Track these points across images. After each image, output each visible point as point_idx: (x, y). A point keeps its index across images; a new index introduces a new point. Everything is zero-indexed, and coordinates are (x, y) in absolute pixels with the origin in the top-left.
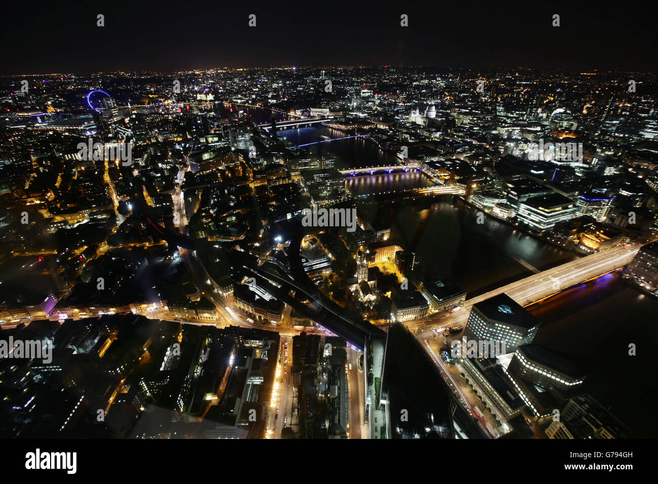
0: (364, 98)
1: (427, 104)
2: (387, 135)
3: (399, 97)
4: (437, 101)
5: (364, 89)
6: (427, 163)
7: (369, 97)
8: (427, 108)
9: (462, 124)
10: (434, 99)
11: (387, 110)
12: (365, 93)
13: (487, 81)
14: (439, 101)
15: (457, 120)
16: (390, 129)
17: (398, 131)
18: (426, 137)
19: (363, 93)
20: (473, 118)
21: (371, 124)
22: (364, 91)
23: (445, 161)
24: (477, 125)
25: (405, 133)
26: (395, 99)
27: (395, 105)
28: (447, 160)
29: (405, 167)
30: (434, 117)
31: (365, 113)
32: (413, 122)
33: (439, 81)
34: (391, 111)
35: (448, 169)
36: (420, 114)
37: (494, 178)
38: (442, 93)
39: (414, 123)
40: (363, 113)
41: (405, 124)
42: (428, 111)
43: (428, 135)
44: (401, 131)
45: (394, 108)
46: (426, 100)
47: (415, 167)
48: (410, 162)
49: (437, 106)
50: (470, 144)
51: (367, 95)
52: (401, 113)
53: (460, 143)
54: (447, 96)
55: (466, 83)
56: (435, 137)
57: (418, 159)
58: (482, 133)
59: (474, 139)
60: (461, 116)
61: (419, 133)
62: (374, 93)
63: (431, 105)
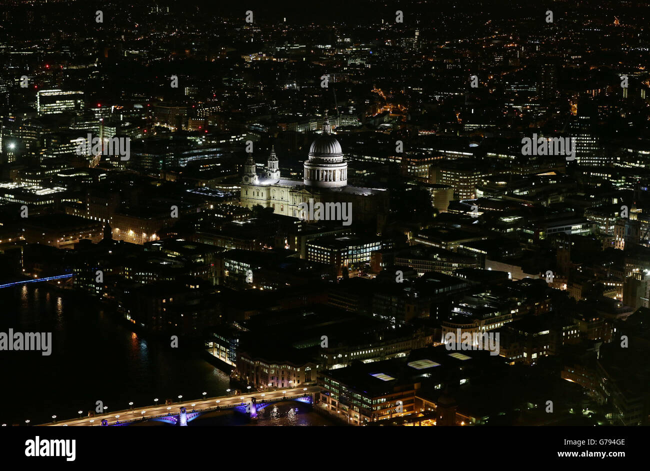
0: (48, 120)
1: (311, 136)
2: (157, 268)
3: (192, 114)
4: (346, 122)
5: (46, 87)
6: (337, 374)
7: (68, 115)
8: (312, 149)
9: (454, 204)
10: (334, 115)
11: (148, 165)
12: (52, 99)
13: (520, 44)
14: (354, 122)
15: (433, 193)
16: (168, 243)
17: (203, 250)
18: (320, 267)
19: (45, 100)
20: (493, 179)
21: (87, 225)
22: (48, 93)
23: (411, 358)
24: (512, 207)
25: (232, 255)
26: (178, 122)
27: (181, 143)
28: (415, 355)
29: (246, 399)
30: (344, 183)
31: (57, 181)
32: (259, 207)
33: (345, 45)
34: (167, 170)
35: (427, 391)
36: (284, 174)
37: (609, 408)
38: (362, 93)
39: (265, 214)
40: (45, 185)
41: (231, 218)
42: (317, 163)
43: (325, 258)
44: (214, 248)
45: (179, 155)
46: (304, 121)
47: (289, 393)
48: (266, 378)
49: (348, 141)
50: (497, 281)
51: (60, 107)
52: (207, 176)
53: (460, 281)
54: (384, 103)
55: (448, 54)
56: (359, 265)
57: (299, 359)
58: (535, 237)
59: (510, 261)
60: (447, 176)
61: (291, 251)
62: (91, 102)
63: (327, 140)
